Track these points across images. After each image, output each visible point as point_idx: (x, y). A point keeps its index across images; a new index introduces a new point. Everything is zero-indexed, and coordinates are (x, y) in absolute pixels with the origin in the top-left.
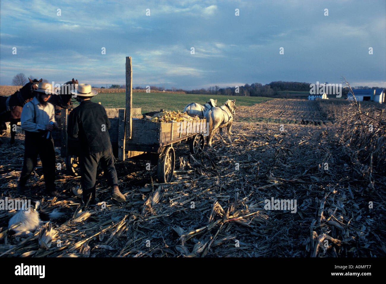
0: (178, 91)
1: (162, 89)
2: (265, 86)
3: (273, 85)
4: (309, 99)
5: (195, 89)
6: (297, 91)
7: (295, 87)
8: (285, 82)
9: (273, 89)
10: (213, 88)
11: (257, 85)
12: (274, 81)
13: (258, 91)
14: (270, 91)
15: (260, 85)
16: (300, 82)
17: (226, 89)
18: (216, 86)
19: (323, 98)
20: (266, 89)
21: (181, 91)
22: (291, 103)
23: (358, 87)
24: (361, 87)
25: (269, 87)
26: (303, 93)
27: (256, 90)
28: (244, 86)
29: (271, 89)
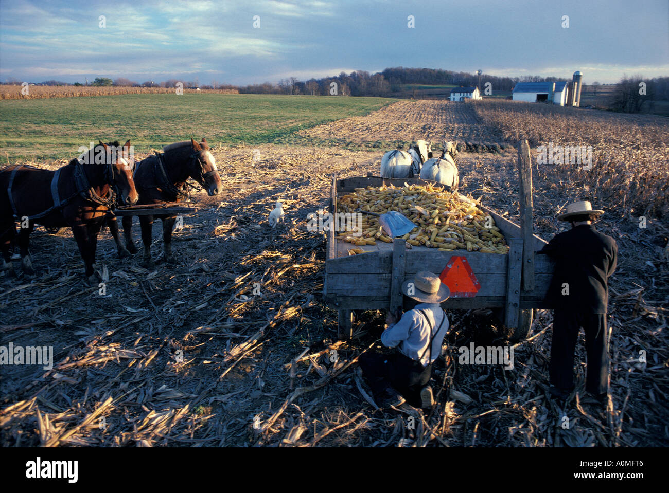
0: (222, 88)
1: (194, 86)
2: (375, 75)
3: (389, 74)
4: (452, 100)
5: (252, 84)
6: (429, 84)
7: (425, 77)
8: (408, 69)
9: (389, 81)
10: (287, 81)
11: (362, 75)
12: (389, 67)
13: (363, 84)
14: (383, 84)
15: (366, 74)
16: (433, 69)
17: (308, 82)
18: (292, 78)
19: (474, 97)
20: (376, 81)
21: (230, 88)
22: (428, 109)
23: (526, 77)
24: (530, 77)
25: (382, 77)
26: (441, 88)
27: (359, 83)
28: (338, 76)
29: (386, 82)
